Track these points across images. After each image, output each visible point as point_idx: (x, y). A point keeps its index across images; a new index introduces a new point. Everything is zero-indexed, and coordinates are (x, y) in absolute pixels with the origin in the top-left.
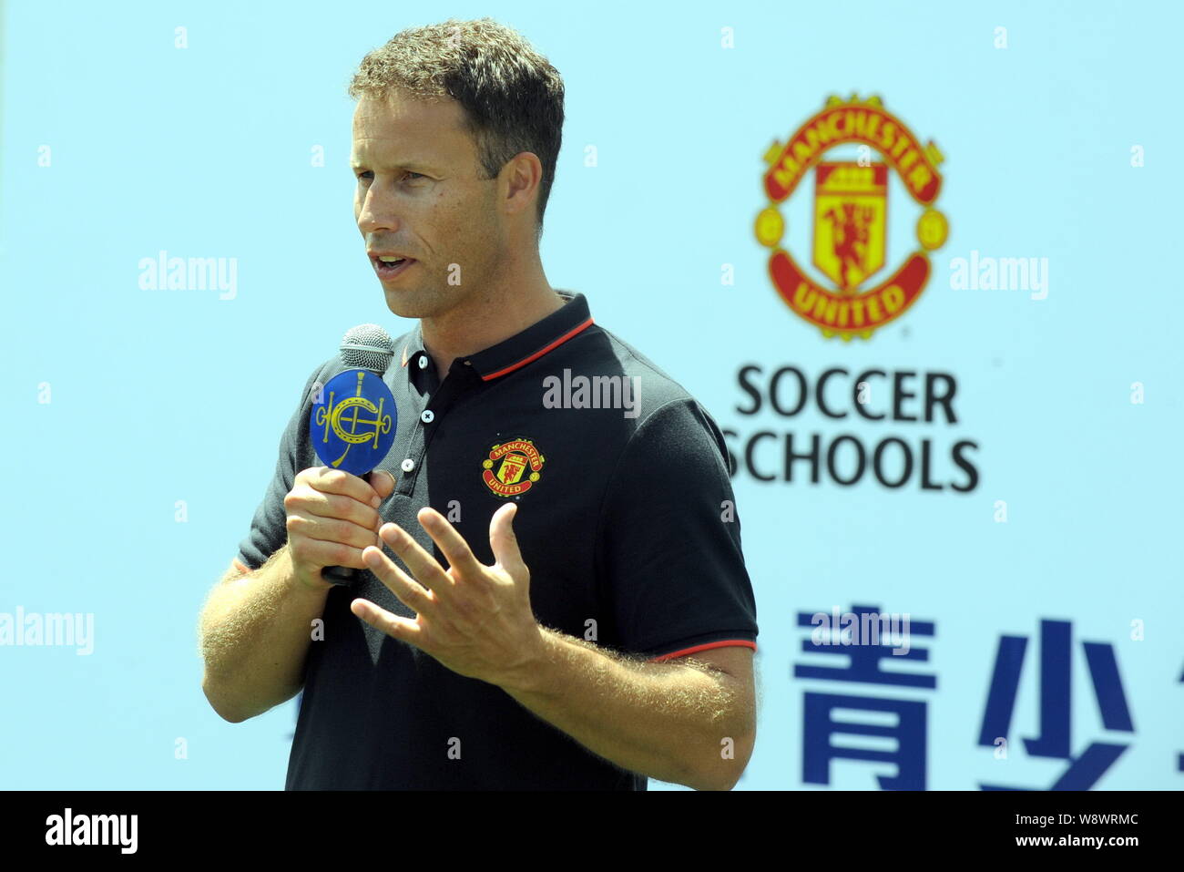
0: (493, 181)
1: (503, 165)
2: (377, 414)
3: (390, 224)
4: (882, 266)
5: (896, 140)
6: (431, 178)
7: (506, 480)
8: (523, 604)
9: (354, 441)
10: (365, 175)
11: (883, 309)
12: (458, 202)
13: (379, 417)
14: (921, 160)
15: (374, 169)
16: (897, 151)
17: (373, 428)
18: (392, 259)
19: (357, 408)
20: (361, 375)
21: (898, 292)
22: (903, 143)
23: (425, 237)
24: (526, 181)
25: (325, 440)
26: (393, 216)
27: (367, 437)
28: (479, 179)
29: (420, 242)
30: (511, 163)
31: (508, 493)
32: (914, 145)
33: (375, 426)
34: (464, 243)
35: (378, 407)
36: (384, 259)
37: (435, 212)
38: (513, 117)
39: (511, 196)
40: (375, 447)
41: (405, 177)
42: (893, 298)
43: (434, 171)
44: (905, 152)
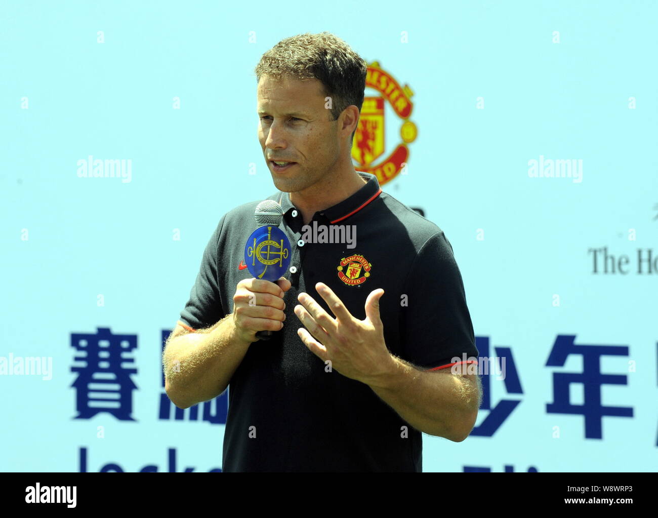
0: (336, 121)
1: (340, 112)
2: (280, 248)
3: (283, 145)
4: (383, 152)
5: (388, 85)
6: (305, 121)
7: (351, 277)
8: (381, 342)
9: (269, 264)
10: (267, 118)
11: (384, 175)
12: (319, 133)
13: (282, 250)
14: (402, 95)
15: (274, 115)
16: (388, 91)
17: (278, 256)
18: (282, 163)
19: (269, 246)
20: (270, 228)
21: (392, 166)
22: (392, 86)
23: (301, 151)
24: (351, 120)
25: (254, 264)
26: (284, 141)
27: (276, 261)
28: (330, 120)
29: (299, 154)
30: (345, 111)
31: (353, 283)
32: (397, 87)
33: (280, 255)
34: (322, 155)
35: (280, 244)
36: (277, 163)
37: (308, 138)
38: (347, 88)
39: (344, 128)
40: (281, 266)
41: (291, 120)
42: (389, 169)
43: (308, 117)
44: (393, 91)
